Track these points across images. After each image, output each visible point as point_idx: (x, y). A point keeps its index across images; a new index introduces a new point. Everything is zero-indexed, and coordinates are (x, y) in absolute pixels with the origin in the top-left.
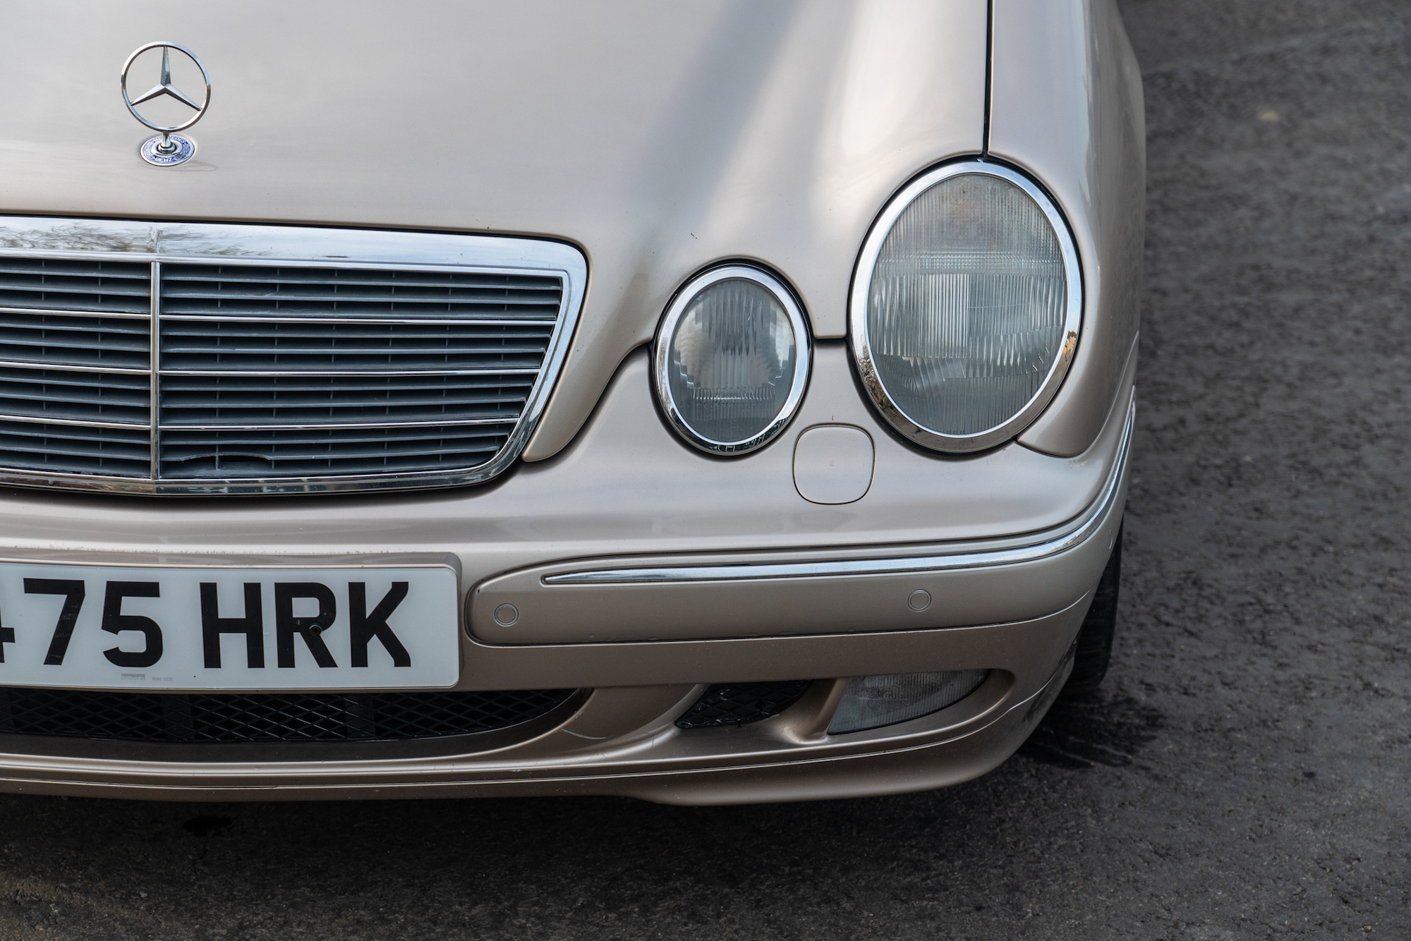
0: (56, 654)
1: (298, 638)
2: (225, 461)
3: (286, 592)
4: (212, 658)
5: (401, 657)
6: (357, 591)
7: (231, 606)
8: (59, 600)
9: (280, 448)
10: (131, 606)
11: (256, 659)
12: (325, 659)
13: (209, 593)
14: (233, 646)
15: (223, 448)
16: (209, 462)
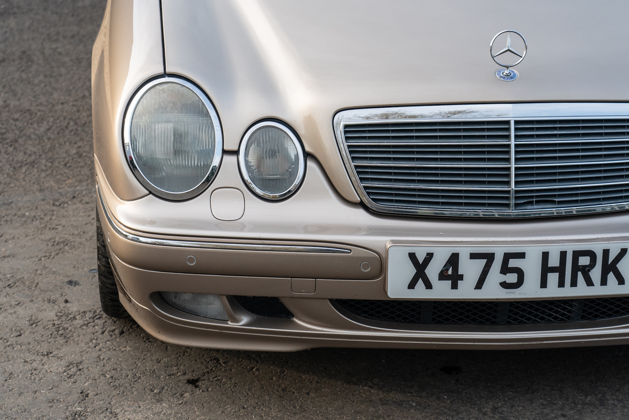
0: (479, 285)
1: (580, 274)
2: (538, 202)
3: (577, 254)
4: (544, 284)
5: (621, 281)
6: (606, 253)
7: (554, 262)
8: (484, 262)
9: (560, 196)
10: (513, 263)
11: (561, 284)
12: (590, 283)
13: (545, 256)
14: (553, 278)
15: (537, 196)
16: (531, 203)
